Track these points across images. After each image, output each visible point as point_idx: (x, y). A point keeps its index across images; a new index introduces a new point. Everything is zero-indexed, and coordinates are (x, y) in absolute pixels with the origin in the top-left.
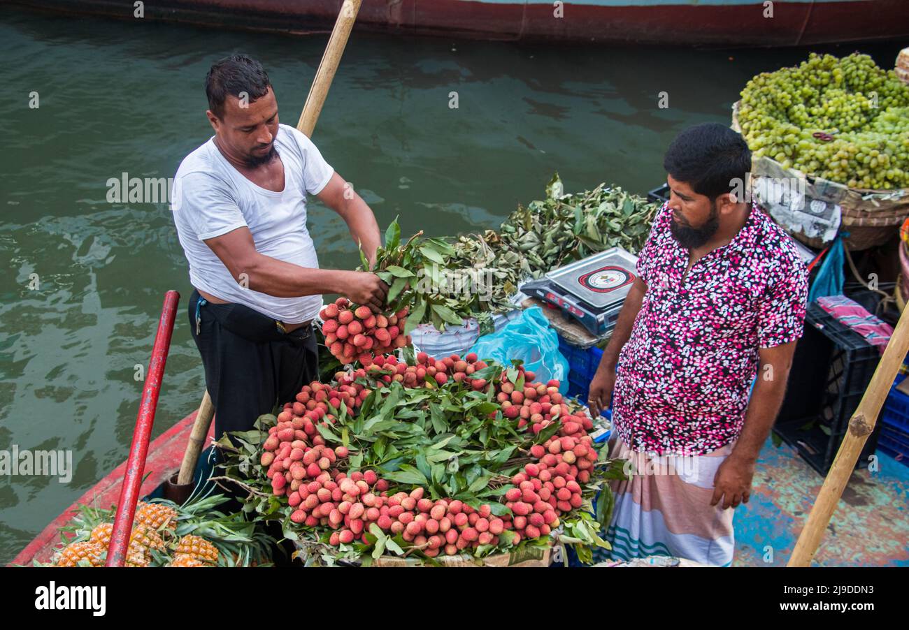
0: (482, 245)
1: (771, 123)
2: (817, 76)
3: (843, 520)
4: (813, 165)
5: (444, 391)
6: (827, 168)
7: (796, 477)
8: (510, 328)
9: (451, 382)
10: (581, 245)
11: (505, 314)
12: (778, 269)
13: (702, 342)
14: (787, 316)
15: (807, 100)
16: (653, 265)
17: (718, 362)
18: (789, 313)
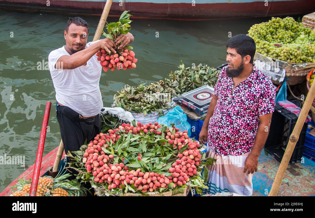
0: (159, 85)
1: (259, 41)
2: (275, 25)
3: (292, 181)
4: (275, 55)
5: (147, 135)
6: (280, 56)
7: (274, 166)
8: (170, 113)
9: (149, 132)
10: (194, 85)
11: (168, 109)
12: (265, 87)
13: (240, 114)
14: (268, 104)
15: (272, 33)
16: (221, 89)
17: (246, 121)
18: (269, 103)
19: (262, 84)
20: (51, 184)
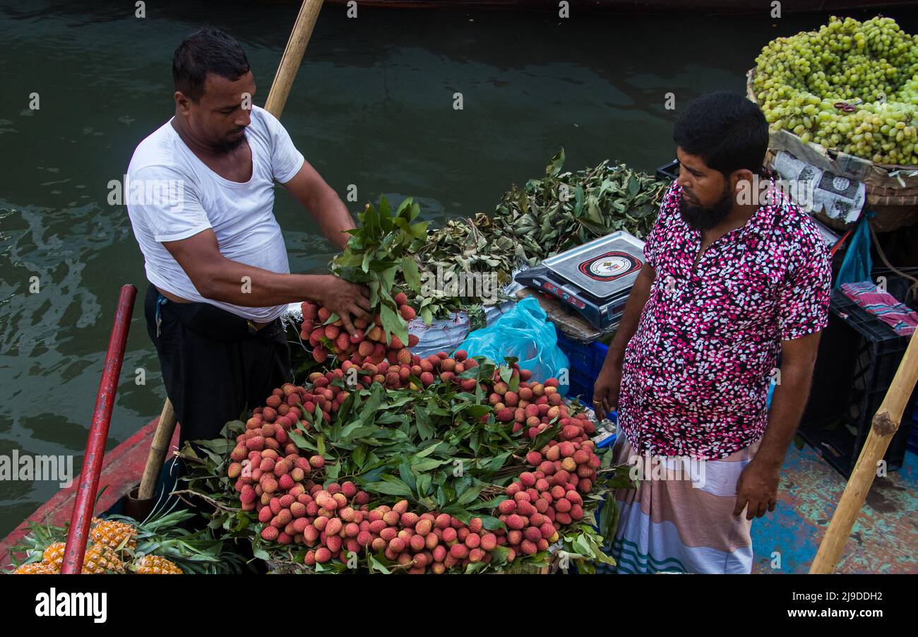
0: (473, 230)
1: (789, 92)
2: (838, 41)
3: (870, 529)
4: (835, 138)
5: (430, 392)
6: (850, 142)
7: (820, 482)
8: (504, 322)
9: (439, 382)
10: (582, 229)
11: (499, 307)
12: (798, 253)
13: (716, 335)
14: (810, 304)
15: (828, 67)
16: (662, 250)
17: (734, 356)
18: (813, 301)
19: (792, 243)
20: (129, 544)
